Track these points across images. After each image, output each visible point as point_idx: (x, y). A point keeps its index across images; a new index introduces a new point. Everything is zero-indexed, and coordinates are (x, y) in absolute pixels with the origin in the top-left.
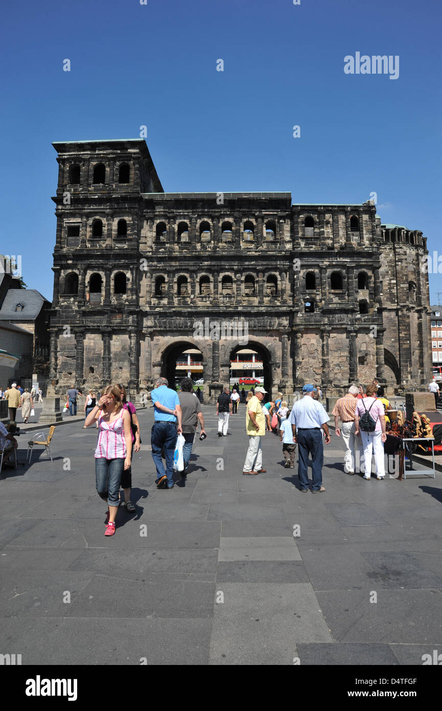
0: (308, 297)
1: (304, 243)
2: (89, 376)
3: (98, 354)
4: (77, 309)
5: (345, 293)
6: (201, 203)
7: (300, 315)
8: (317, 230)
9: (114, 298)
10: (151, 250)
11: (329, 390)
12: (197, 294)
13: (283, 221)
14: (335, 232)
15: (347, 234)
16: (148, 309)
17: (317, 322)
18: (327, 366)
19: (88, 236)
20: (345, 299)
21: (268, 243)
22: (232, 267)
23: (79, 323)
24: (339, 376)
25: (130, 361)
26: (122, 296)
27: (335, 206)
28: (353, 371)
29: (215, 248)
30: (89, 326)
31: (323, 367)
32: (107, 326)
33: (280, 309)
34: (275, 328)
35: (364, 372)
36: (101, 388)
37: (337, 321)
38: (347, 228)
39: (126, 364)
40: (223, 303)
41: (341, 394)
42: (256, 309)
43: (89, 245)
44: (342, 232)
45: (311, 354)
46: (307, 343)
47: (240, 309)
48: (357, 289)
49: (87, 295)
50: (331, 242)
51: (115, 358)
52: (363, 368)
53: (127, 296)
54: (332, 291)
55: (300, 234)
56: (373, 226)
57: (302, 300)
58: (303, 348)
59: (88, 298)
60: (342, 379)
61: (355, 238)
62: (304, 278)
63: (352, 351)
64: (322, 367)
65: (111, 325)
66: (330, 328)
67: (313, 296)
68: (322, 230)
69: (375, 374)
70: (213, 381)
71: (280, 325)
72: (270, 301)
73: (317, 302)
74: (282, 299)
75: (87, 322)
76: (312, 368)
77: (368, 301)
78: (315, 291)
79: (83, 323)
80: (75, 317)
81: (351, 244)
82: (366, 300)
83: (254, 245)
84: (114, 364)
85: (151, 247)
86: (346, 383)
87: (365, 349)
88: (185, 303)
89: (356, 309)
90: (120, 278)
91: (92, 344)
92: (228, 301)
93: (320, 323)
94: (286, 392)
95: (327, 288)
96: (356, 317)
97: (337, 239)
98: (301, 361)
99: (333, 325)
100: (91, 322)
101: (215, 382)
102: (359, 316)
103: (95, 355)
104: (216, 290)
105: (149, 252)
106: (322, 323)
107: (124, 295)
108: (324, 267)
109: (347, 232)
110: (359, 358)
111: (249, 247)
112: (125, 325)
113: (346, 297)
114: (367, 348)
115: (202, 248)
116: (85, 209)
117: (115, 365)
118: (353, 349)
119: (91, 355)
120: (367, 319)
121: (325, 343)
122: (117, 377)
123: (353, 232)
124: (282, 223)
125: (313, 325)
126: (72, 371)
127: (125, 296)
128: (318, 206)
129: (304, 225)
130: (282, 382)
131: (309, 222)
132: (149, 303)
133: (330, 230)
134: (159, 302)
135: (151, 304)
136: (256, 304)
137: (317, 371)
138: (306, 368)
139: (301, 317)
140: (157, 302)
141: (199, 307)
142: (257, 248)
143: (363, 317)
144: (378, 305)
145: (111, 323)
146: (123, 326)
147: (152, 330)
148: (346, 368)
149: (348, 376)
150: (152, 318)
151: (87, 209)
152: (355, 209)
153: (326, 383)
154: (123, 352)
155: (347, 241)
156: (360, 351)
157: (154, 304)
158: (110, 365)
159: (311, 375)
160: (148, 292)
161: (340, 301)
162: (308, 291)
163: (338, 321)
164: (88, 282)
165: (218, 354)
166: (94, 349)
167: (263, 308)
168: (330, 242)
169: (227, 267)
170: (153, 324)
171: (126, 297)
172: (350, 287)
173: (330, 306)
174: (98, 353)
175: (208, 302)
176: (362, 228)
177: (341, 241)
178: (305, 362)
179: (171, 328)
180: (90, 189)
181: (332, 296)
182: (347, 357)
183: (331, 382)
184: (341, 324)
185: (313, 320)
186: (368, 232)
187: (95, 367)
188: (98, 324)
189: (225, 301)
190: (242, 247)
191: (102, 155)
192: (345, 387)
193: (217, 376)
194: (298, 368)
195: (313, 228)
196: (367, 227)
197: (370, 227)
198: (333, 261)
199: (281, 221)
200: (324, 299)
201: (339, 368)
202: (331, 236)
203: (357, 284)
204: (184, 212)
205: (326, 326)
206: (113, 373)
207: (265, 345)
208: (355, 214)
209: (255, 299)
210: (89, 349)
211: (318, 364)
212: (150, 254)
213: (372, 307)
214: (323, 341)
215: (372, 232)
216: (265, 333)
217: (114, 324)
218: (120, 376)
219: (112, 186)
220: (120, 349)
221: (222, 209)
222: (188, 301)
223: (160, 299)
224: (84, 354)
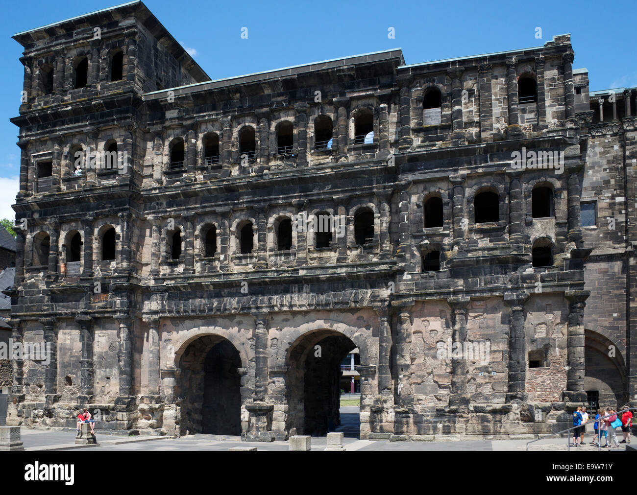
0: (426, 241)
1: (420, 139)
2: (64, 390)
3: (76, 356)
4: (45, 287)
5: (504, 228)
6: (238, 95)
7: (407, 276)
8: (447, 112)
9: (98, 268)
10: (158, 185)
11: (462, 417)
12: (230, 253)
13: (386, 105)
14: (485, 111)
15: (510, 110)
16: (152, 283)
17: (441, 288)
18: (459, 371)
19: (63, 173)
20: (503, 240)
21: (357, 152)
22: (289, 201)
23: (48, 310)
24: (487, 390)
25: (120, 367)
26: (110, 264)
27: (484, 59)
28: (515, 381)
29: (262, 169)
30: (61, 314)
31: (453, 372)
32: (86, 313)
33: (376, 269)
34: (365, 304)
35: (539, 380)
36: (77, 408)
37: (483, 284)
38: (509, 99)
39: (115, 371)
40: (276, 265)
41: (486, 424)
42: (331, 271)
43: (63, 187)
44: (497, 109)
45: (429, 349)
46: (422, 329)
47: (302, 273)
48: (529, 218)
49: (62, 265)
50: (477, 130)
51: (100, 363)
52: (538, 373)
53: (117, 264)
54: (477, 226)
55: (413, 124)
56: (567, 88)
57: (414, 249)
58: (413, 338)
59: (62, 270)
60: (492, 395)
61: (527, 116)
62: (418, 206)
63: (513, 341)
64: (451, 373)
65: (90, 311)
66: (468, 298)
67: (437, 239)
68: (457, 108)
69: (563, 385)
70: (255, 400)
71: (374, 298)
72: (360, 256)
73: (444, 250)
74: (381, 250)
75: (58, 308)
76: (431, 376)
77: (554, 240)
78: (441, 230)
79: (53, 309)
80: (41, 300)
81: (517, 129)
82: (550, 238)
83: (331, 157)
84: (98, 371)
85: (160, 181)
86: (498, 403)
87: (543, 335)
88: (213, 269)
89: (525, 258)
90: (109, 238)
91: (68, 342)
92: (284, 262)
93: (446, 290)
94: (384, 421)
95: (466, 221)
96: (524, 273)
97: (487, 123)
98: (409, 362)
99: (475, 292)
100: (63, 307)
101: (258, 402)
102: (529, 271)
103: (72, 359)
104: (261, 243)
105: (155, 189)
106: (452, 290)
107: (112, 263)
108: (459, 180)
109: (509, 108)
110: (530, 354)
111: (322, 161)
112: (109, 310)
113: (507, 236)
114: (547, 334)
115: (240, 173)
116: (56, 131)
117: (99, 373)
118: (515, 337)
119: (67, 359)
120: (549, 275)
121: (457, 327)
122: (103, 393)
123: (523, 106)
124: (383, 108)
125: (432, 295)
126: (42, 383)
127: (113, 264)
128: (447, 64)
129: (421, 105)
130: (377, 401)
131: (433, 99)
132: (156, 273)
133: (474, 108)
134: (173, 271)
135: (159, 275)
136: (334, 262)
137: (442, 381)
138: (419, 376)
139: (410, 280)
140: (168, 271)
141: (232, 274)
142: (337, 160)
143: (540, 272)
144: (573, 246)
145: (91, 308)
146: (108, 312)
147: (156, 317)
148: (502, 375)
149: (506, 389)
150: (159, 297)
151: (60, 130)
152: (528, 57)
153: (456, 404)
154: (110, 353)
155: (509, 124)
156: (533, 341)
157: (164, 275)
158: (92, 374)
159: (429, 388)
160: (153, 254)
161: (491, 245)
162: (425, 230)
163: (486, 284)
164: (64, 246)
165: (263, 353)
166: (71, 349)
167: (344, 270)
168: (474, 130)
169: (280, 201)
170: (160, 308)
171: (115, 265)
172: (514, 214)
173: (470, 255)
174: (76, 354)
175: (251, 266)
176: (543, 94)
177: (496, 125)
178: (419, 365)
179: (187, 313)
180: (66, 98)
181: (475, 237)
182: (504, 352)
183: (466, 402)
184: (492, 290)
185: (432, 284)
186: (558, 100)
187: (73, 376)
188: (73, 311)
189: (279, 262)
190: (311, 164)
191: (81, 41)
192: (494, 412)
193: (261, 392)
194: (401, 376)
195: (439, 109)
196: (554, 92)
197: (561, 91)
198: (477, 168)
199: (382, 106)
200: (457, 243)
201: (487, 374)
202: (476, 119)
203: (530, 208)
204: (210, 115)
205: (460, 296)
206: (98, 387)
207: (348, 335)
208: (528, 68)
209: (332, 254)
210: (65, 349)
211: (444, 367)
212: (157, 191)
213: (562, 251)
214: (454, 324)
215: (566, 99)
216: (350, 315)
217: (95, 308)
218: (107, 390)
219: (95, 87)
220: (106, 349)
221: (274, 99)
222: (217, 267)
223: (173, 265)
224: (58, 357)
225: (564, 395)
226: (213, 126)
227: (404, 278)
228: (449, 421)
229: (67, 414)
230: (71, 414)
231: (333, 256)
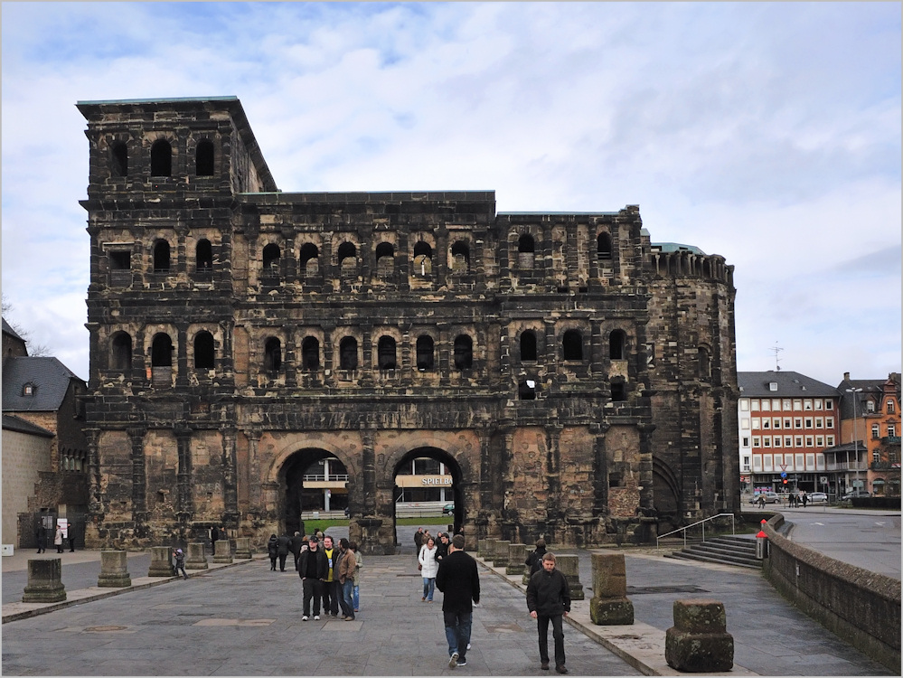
0: (523, 373)
1: (517, 280)
2: (156, 508)
3: (170, 470)
4: (131, 394)
5: (588, 367)
7: (510, 403)
8: (539, 258)
9: (194, 376)
10: (254, 292)
11: (559, 529)
12: (334, 368)
13: (483, 242)
14: (571, 263)
15: (591, 264)
16: (252, 394)
17: (539, 415)
18: (556, 489)
19: (145, 269)
20: (587, 376)
21: (456, 281)
22: (395, 322)
23: (136, 419)
24: (577, 506)
25: (224, 481)
26: (208, 373)
27: (572, 215)
28: (600, 499)
29: (364, 289)
30: (154, 424)
31: (550, 490)
32: (184, 424)
33: (477, 394)
34: (469, 425)
35: (618, 498)
36: (176, 526)
37: (573, 413)
38: (590, 254)
39: (218, 486)
40: (381, 382)
41: (579, 535)
42: (436, 393)
43: (147, 285)
44: (582, 262)
45: (528, 469)
46: (522, 450)
47: (409, 393)
48: (608, 359)
49: (149, 370)
50: (564, 278)
51: (199, 477)
52: (617, 492)
53: (217, 373)
54: (566, 362)
55: (511, 265)
56: (637, 251)
57: (513, 378)
58: (515, 460)
59: (149, 376)
60: (582, 509)
61: (604, 270)
62: (517, 341)
63: (598, 463)
64: (548, 490)
65: (190, 421)
66: (562, 426)
67: (533, 371)
68: (549, 257)
69: (637, 503)
70: (365, 514)
71: (476, 419)
72: (461, 380)
73: (539, 381)
74: (480, 376)
75: (149, 416)
76: (530, 493)
77: (627, 380)
78: (535, 363)
79: (142, 418)
80: (128, 408)
81: (598, 282)
82: (624, 378)
83: (431, 283)
84: (197, 486)
85: (256, 288)
86: (587, 517)
87: (620, 460)
88: (316, 384)
89: (607, 394)
90: (204, 341)
91: (159, 454)
92: (389, 381)
93: (544, 417)
95: (557, 358)
96: (606, 407)
97: (575, 274)
98: (512, 480)
99: (567, 420)
100: (156, 415)
101: (369, 516)
102: (610, 405)
103: (165, 473)
104: (367, 361)
105: (252, 296)
106: (548, 418)
107: (210, 371)
108: (552, 320)
109: (591, 262)
110: (611, 475)
111: (423, 287)
112: (214, 421)
113: (590, 373)
114: (623, 459)
115: (342, 289)
116: (138, 222)
117: (199, 488)
118: (600, 461)
119: (158, 473)
120: (625, 410)
121: (552, 450)
122: (203, 509)
123: (602, 261)
124: (481, 245)
125: (532, 421)
126: (126, 499)
127: (212, 373)
128: (541, 215)
129: (516, 249)
130: (481, 515)
131: (526, 244)
132: (255, 383)
133: (562, 258)
134: (272, 382)
135: (257, 386)
136: (437, 384)
137: (540, 498)
138: (521, 493)
139: (512, 407)
140: (267, 382)
141: (339, 390)
142: (437, 288)
143: (618, 406)
144: (643, 387)
145: (191, 419)
146: (211, 423)
147: (260, 428)
148: (589, 492)
149: (593, 505)
150: (260, 409)
151: (143, 222)
152: (606, 220)
153: (555, 518)
154: (212, 468)
155: (590, 277)
156: (613, 463)
157: (263, 386)
158: (191, 488)
159: (529, 504)
160: (249, 364)
161: (578, 380)
162: (523, 363)
163: (576, 414)
164: (149, 349)
165: (373, 469)
166: (163, 462)
167: (448, 392)
168: (562, 277)
169: (386, 322)
170: (262, 420)
171: (214, 374)
172: (596, 355)
173: (562, 388)
174: (170, 468)
175: (355, 382)
176: (618, 254)
177: (580, 276)
178: (520, 483)
179: (292, 426)
180: (146, 186)
181: (565, 371)
182: (590, 473)
183: (562, 515)
184: (580, 419)
185: (532, 412)
186: (629, 260)
187: (166, 492)
188: (169, 420)
189: (384, 380)
190: (412, 287)
191: (164, 126)
192: (586, 524)
193: (371, 506)
194: (507, 493)
195: (531, 254)
196: (625, 252)
197: (631, 252)
198: (566, 312)
200: (552, 377)
201: (577, 492)
202: (565, 268)
203: (608, 351)
204: (310, 226)
205: (555, 423)
206: (197, 503)
207: (452, 453)
208: (606, 229)
209: (435, 376)
210: (155, 462)
211: (541, 485)
212: (254, 300)
213: (633, 389)
214: (550, 448)
215: (635, 260)
216: (452, 434)
217: (195, 419)
218: (208, 507)
219: (185, 180)
220: (207, 463)
221: (376, 220)
222: (320, 381)
223: (273, 376)
224: (146, 471)
225: (637, 511)
226: (311, 237)
227: (508, 405)
228: (549, 532)
229: (165, 532)
230: (169, 532)
231: (435, 377)
